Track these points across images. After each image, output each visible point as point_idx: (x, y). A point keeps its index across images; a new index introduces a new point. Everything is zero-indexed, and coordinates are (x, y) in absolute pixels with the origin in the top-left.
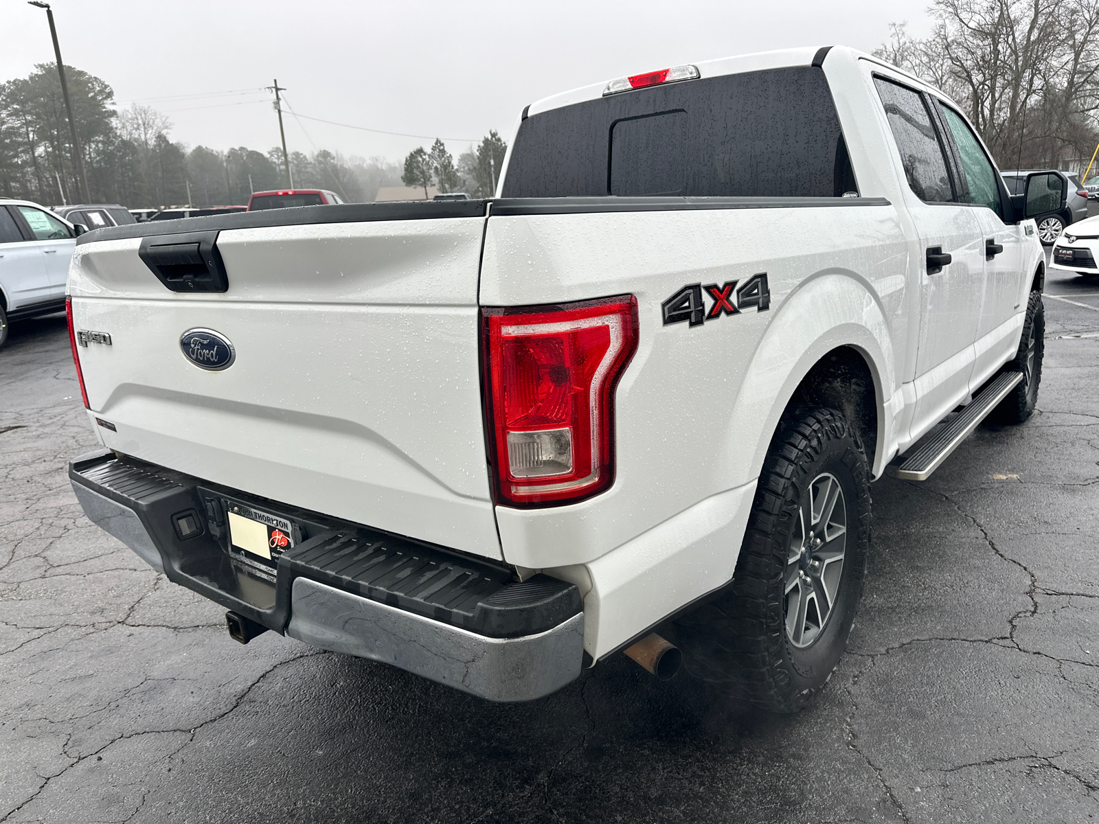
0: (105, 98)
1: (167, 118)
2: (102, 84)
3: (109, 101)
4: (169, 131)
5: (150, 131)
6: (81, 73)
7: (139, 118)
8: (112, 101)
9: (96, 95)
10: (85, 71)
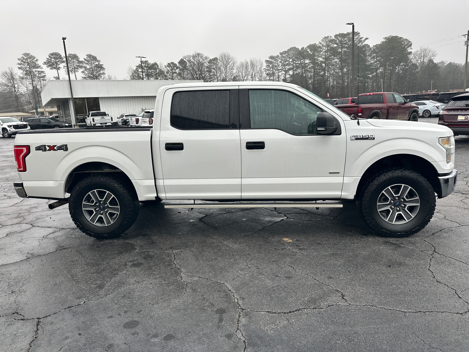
0: (408, 47)
1: (435, 51)
2: (408, 41)
3: (410, 48)
4: (435, 57)
5: (426, 59)
6: (401, 38)
7: (422, 53)
8: (411, 48)
9: (405, 46)
10: (402, 37)
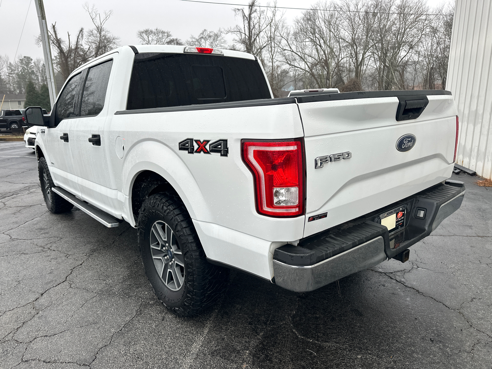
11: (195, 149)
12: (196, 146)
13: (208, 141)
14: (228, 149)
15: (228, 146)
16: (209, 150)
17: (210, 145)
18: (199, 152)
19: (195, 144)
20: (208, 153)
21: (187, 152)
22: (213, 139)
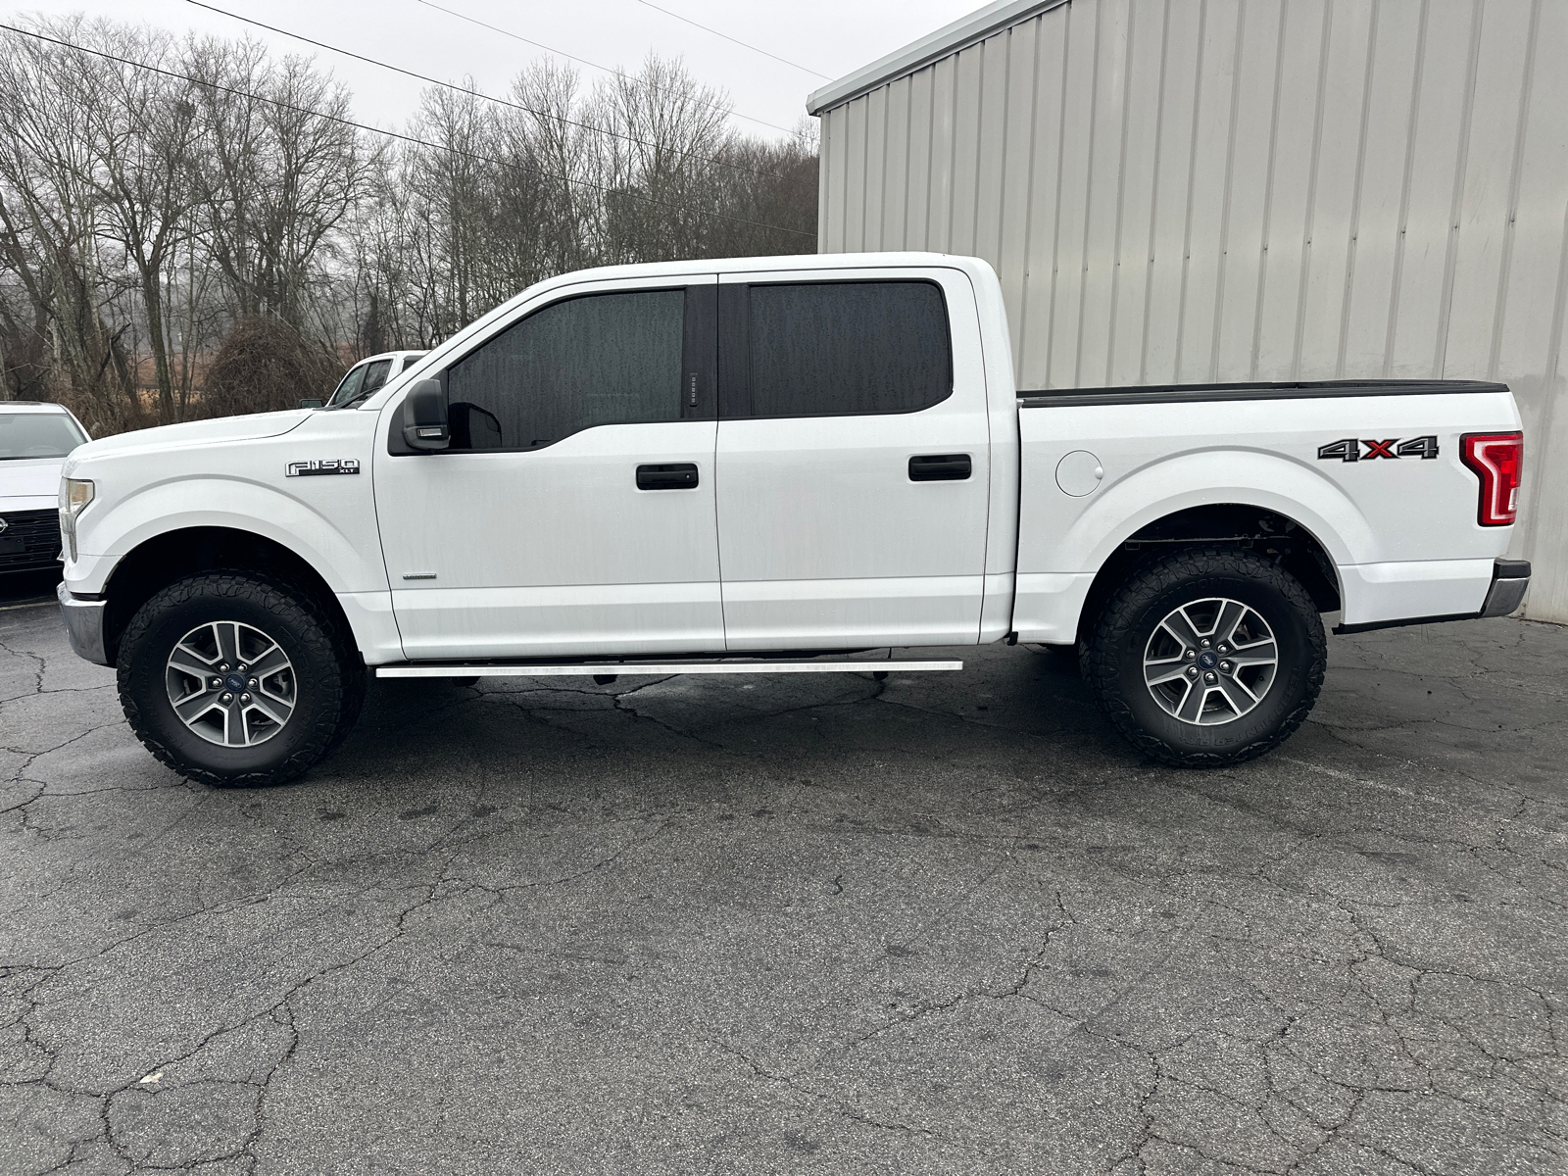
11: (1362, 455)
12: (1364, 450)
13: (1394, 441)
14: (1437, 448)
15: (1438, 445)
16: (1395, 453)
17: (1399, 446)
18: (1374, 457)
19: (1361, 446)
20: (1394, 456)
21: (1341, 460)
22: (1405, 438)
